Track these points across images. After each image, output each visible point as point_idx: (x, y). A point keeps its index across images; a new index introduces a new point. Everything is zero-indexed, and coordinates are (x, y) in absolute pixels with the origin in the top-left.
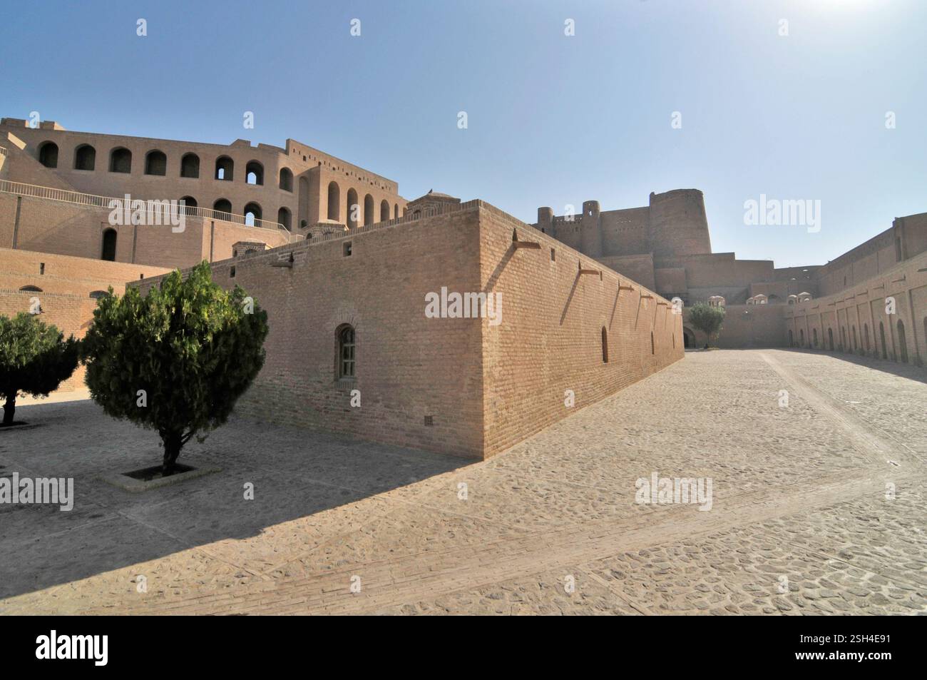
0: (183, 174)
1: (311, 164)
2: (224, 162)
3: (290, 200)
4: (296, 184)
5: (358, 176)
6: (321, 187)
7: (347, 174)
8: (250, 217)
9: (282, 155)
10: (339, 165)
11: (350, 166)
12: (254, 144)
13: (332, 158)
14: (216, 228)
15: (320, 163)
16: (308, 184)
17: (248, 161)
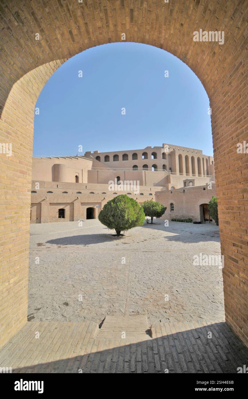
0: (133, 159)
1: (172, 150)
2: (145, 154)
3: (166, 162)
4: (167, 157)
5: (187, 151)
6: (176, 156)
7: (183, 151)
8: (153, 168)
9: (162, 149)
10: (181, 148)
11: (184, 148)
12: (152, 147)
13: (177, 146)
14: (146, 173)
15: (174, 149)
16: (171, 156)
17: (152, 152)
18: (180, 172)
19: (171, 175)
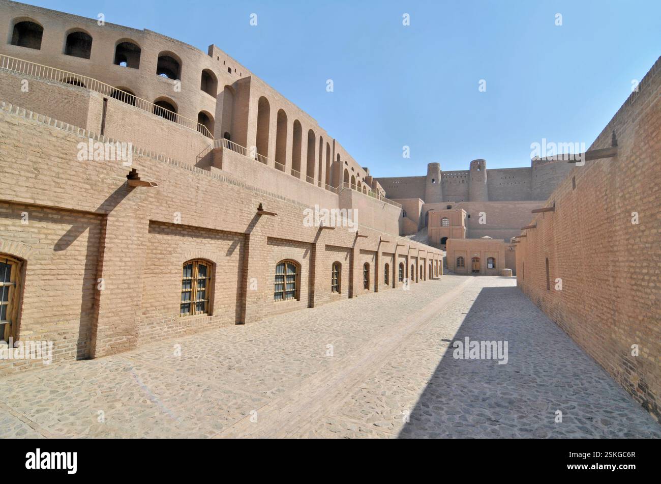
3: (213, 105)
6: (251, 101)
16: (233, 96)
17: (162, 50)
18: (259, 151)
19: (226, 151)
